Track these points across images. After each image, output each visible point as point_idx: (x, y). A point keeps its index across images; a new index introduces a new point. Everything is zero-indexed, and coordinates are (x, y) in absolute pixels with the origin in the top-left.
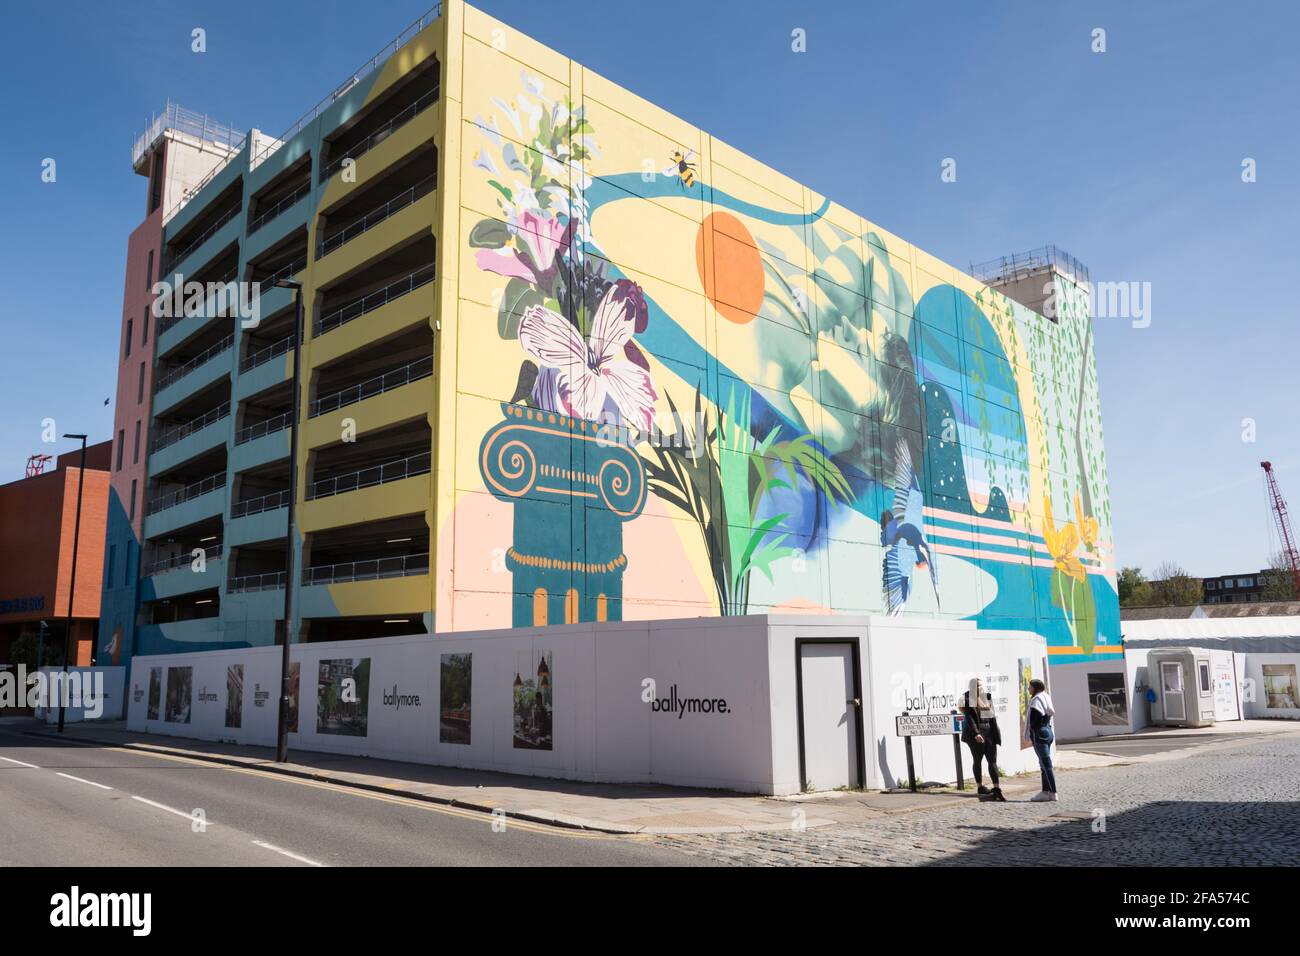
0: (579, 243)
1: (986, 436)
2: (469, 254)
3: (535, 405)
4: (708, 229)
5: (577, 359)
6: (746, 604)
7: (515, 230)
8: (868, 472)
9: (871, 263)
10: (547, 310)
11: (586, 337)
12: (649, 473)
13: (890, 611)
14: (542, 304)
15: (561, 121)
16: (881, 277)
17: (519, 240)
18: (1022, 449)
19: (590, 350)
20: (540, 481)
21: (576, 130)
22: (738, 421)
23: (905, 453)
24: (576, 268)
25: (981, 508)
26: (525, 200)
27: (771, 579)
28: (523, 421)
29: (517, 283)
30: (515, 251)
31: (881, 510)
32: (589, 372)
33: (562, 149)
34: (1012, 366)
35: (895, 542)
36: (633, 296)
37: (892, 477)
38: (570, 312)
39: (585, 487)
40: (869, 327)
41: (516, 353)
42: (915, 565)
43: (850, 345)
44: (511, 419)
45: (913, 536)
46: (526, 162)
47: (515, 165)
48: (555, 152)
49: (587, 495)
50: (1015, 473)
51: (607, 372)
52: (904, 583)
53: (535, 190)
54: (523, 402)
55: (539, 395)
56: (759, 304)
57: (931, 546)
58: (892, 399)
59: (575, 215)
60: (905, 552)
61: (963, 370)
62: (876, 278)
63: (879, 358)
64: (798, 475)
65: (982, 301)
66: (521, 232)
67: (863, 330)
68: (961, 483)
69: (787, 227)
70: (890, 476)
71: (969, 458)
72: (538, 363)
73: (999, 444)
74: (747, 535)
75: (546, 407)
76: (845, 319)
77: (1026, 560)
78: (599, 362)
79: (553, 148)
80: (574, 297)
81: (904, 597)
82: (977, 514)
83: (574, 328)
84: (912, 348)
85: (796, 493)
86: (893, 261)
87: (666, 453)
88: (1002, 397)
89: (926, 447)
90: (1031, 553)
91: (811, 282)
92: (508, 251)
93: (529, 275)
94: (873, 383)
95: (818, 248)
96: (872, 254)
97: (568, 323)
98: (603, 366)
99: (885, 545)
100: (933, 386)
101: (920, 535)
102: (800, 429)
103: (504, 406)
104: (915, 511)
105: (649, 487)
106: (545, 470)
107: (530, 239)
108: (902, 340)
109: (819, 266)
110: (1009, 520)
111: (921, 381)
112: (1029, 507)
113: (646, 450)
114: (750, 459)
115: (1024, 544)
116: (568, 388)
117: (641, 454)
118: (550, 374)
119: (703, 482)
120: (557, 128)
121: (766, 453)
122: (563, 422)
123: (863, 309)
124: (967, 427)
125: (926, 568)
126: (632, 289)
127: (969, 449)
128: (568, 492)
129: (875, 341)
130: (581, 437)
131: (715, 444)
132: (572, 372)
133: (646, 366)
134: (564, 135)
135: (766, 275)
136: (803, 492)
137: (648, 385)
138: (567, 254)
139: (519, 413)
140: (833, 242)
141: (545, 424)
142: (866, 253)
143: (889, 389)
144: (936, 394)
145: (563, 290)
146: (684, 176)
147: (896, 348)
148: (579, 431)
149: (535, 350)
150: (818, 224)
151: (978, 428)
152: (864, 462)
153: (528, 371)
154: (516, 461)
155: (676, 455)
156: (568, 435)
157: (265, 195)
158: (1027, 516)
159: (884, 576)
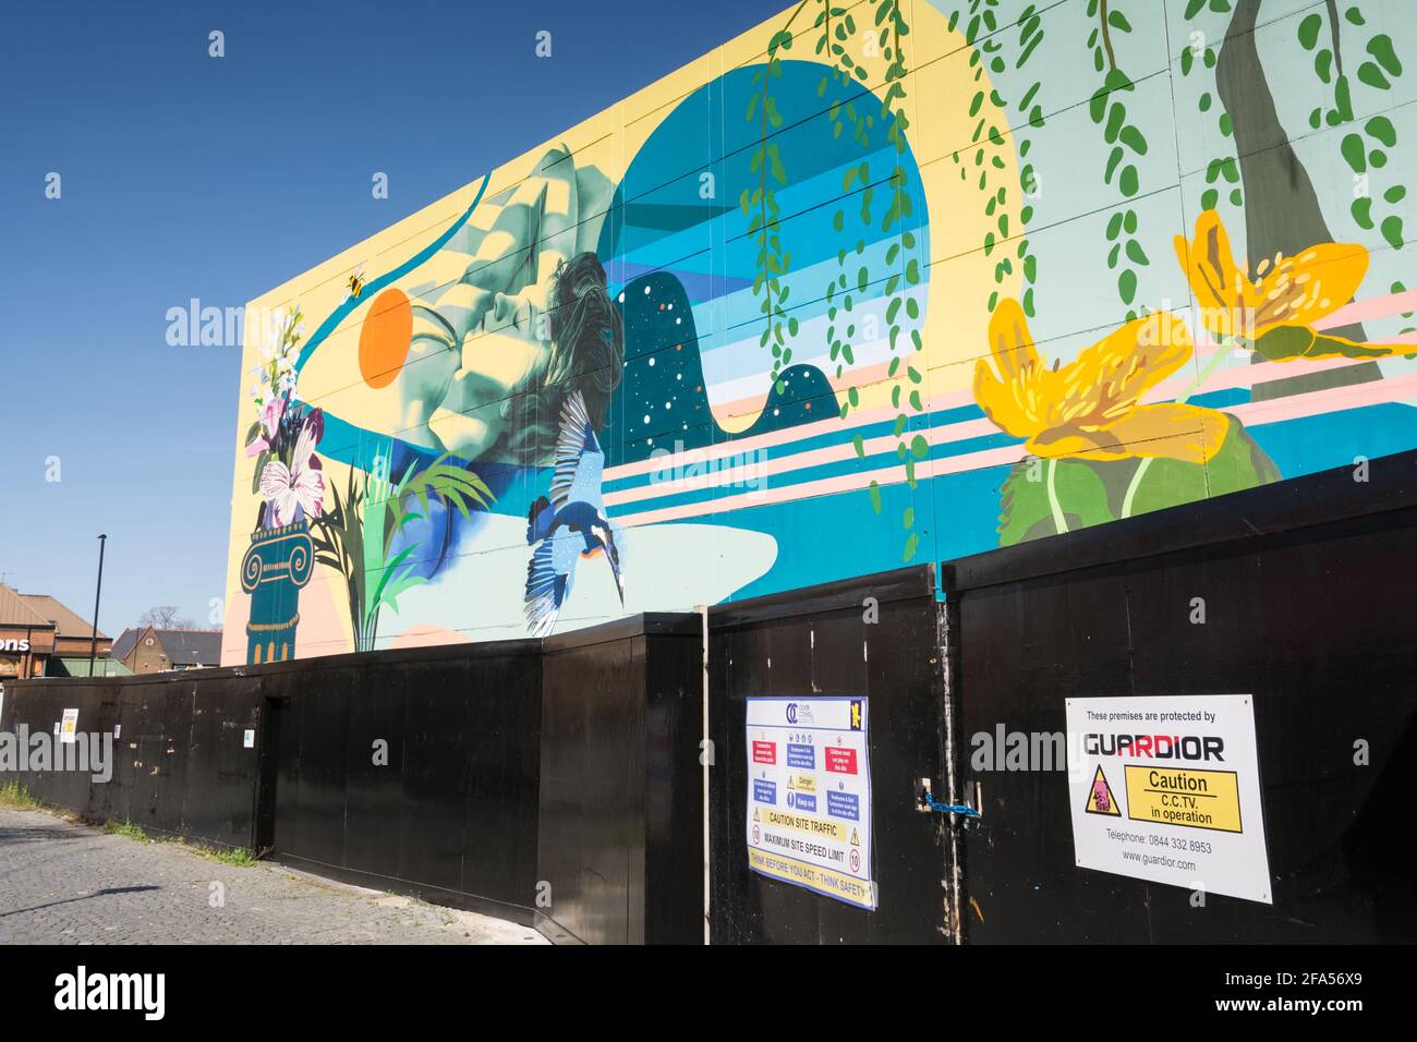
0: (289, 405)
1: (775, 286)
3: (264, 529)
4: (369, 320)
6: (374, 637)
8: (515, 461)
10: (273, 463)
11: (290, 469)
12: (316, 548)
13: (535, 623)
14: (272, 460)
17: (264, 427)
19: (290, 476)
20: (263, 575)
21: (294, 326)
22: (380, 476)
23: (577, 409)
24: (287, 423)
25: (744, 423)
26: (268, 398)
27: (397, 611)
29: (260, 456)
30: (262, 436)
32: (289, 491)
35: (552, 532)
36: (315, 419)
38: (283, 458)
39: (282, 572)
41: (258, 500)
42: (580, 555)
44: (254, 542)
45: (582, 518)
46: (270, 373)
47: (265, 380)
48: (283, 352)
49: (283, 577)
51: (297, 486)
53: (273, 387)
54: (259, 529)
55: (267, 521)
59: (290, 387)
60: (567, 541)
64: (431, 501)
66: (265, 422)
69: (440, 251)
72: (268, 500)
74: (379, 575)
75: (270, 527)
77: (889, 475)
80: (286, 444)
81: (558, 602)
82: (732, 437)
85: (427, 520)
87: (327, 529)
90: (912, 455)
92: (259, 438)
97: (283, 464)
98: (296, 482)
99: (533, 542)
100: (642, 282)
101: (597, 510)
103: (252, 536)
104: (587, 481)
105: (315, 559)
106: (265, 568)
107: (269, 422)
110: (835, 414)
111: (618, 291)
113: (316, 533)
114: (387, 505)
115: (884, 444)
116: (279, 509)
117: (313, 536)
118: (272, 505)
121: (401, 494)
122: (275, 533)
125: (601, 558)
126: (316, 413)
127: (720, 335)
128: (275, 578)
130: (283, 538)
131: (360, 505)
132: (282, 496)
133: (320, 467)
136: (435, 517)
137: (320, 481)
138: (285, 417)
139: (257, 537)
141: (268, 538)
144: (648, 290)
146: (355, 291)
148: (283, 535)
149: (266, 493)
151: (750, 285)
152: (511, 453)
153: (263, 508)
154: (254, 568)
155: (334, 526)
156: (277, 540)
158: (903, 381)
159: (530, 581)
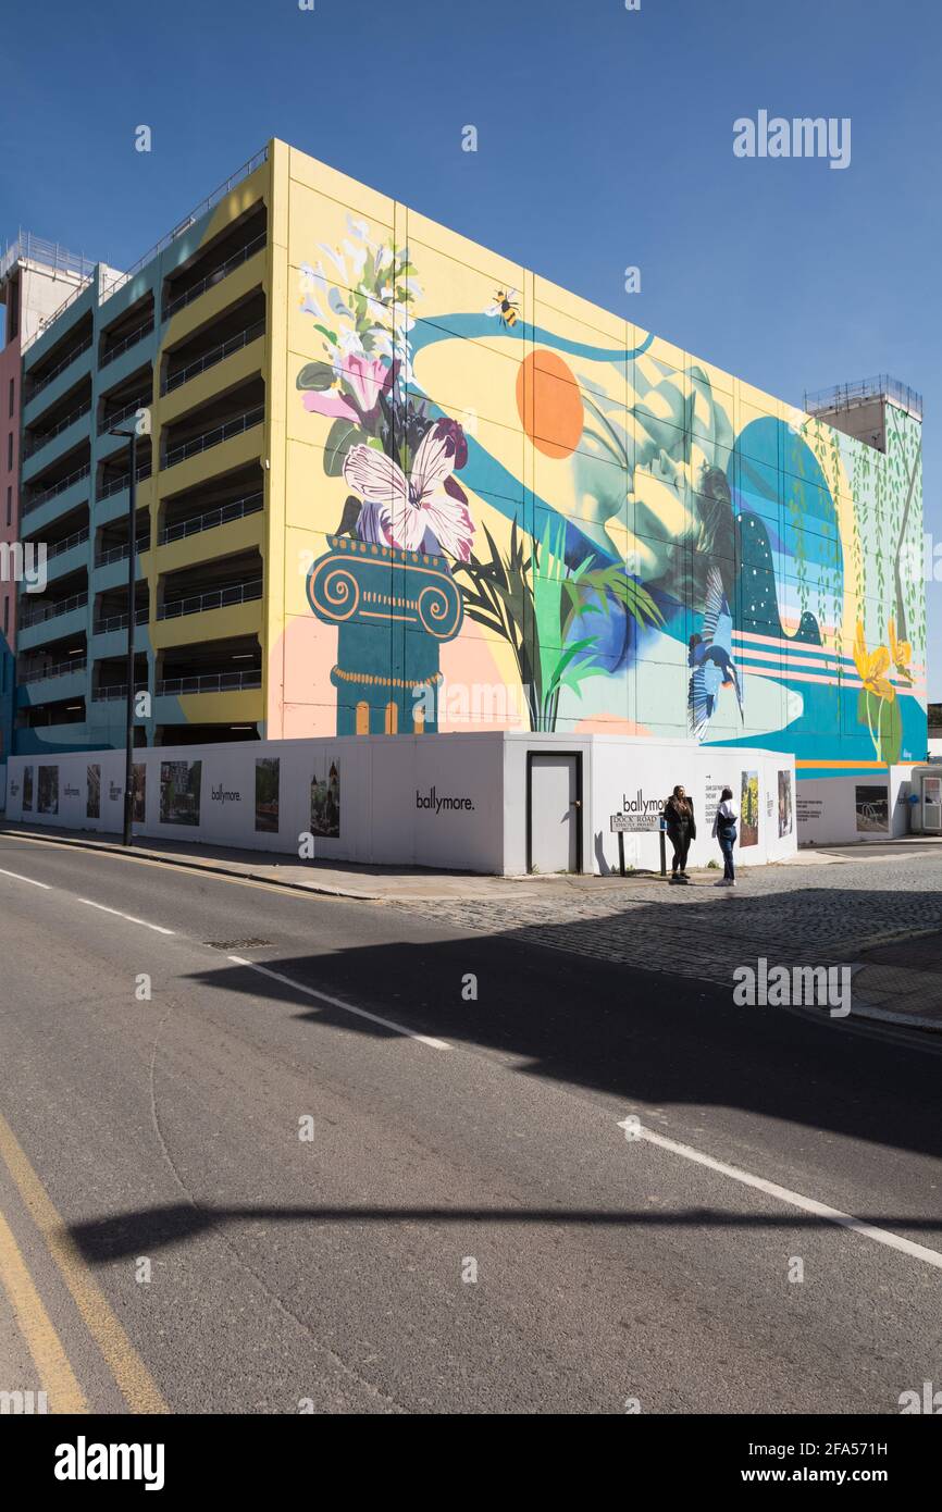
0: (401, 384)
1: (801, 563)
2: (297, 396)
3: (358, 538)
4: (529, 367)
5: (398, 494)
6: (555, 718)
7: (340, 372)
8: (678, 598)
9: (693, 397)
10: (372, 450)
11: (408, 473)
12: (465, 599)
13: (694, 726)
14: (365, 442)
15: (385, 264)
16: (702, 410)
17: (343, 380)
18: (837, 576)
19: (411, 486)
20: (363, 605)
21: (400, 273)
22: (552, 551)
23: (717, 581)
24: (398, 408)
25: (791, 633)
26: (351, 344)
27: (580, 697)
28: (347, 552)
29: (342, 423)
30: (340, 393)
31: (690, 634)
32: (410, 506)
33: (386, 292)
34: (833, 496)
35: (702, 663)
36: (453, 434)
37: (703, 602)
38: (392, 450)
39: (404, 611)
40: (687, 460)
41: (340, 490)
42: (721, 685)
43: (667, 478)
44: (336, 550)
45: (721, 658)
46: (351, 306)
47: (340, 309)
48: (379, 295)
49: (407, 619)
50: (829, 599)
51: (427, 506)
52: (710, 701)
53: (359, 333)
54: (347, 535)
55: (362, 528)
56: (577, 440)
57: (739, 667)
58: (706, 530)
59: (398, 357)
60: (712, 672)
61: (781, 500)
62: (697, 412)
63: (695, 489)
64: (610, 602)
65: (806, 432)
66: (346, 376)
67: (681, 463)
68: (772, 608)
69: (608, 363)
70: (700, 602)
71: (783, 585)
72: (362, 498)
73: (814, 571)
74: (558, 656)
75: (369, 539)
76: (663, 452)
77: (834, 681)
78: (420, 496)
79: (378, 291)
80: (396, 436)
81: (709, 714)
82: (787, 638)
83: (396, 466)
84: (729, 480)
85: (607, 617)
86: (716, 395)
87: (482, 581)
88: (823, 526)
89: (738, 575)
90: (839, 674)
91: (631, 417)
92: (333, 393)
93: (354, 416)
94: (688, 514)
95: (639, 383)
96: (694, 388)
97: (390, 460)
98: (423, 500)
99: (692, 666)
100: (749, 516)
101: (728, 657)
102: (614, 559)
103: (329, 539)
104: (724, 634)
105: (466, 612)
106: (368, 596)
107: (354, 381)
108: (721, 472)
109: (638, 400)
110: (820, 644)
111: (737, 511)
112: (840, 631)
113: (462, 578)
114: (563, 587)
115: (833, 666)
116: (390, 521)
117: (458, 581)
118: (373, 509)
119: (517, 607)
120: (381, 271)
121: (580, 579)
122: (384, 553)
123: (682, 444)
124: (782, 555)
125: (731, 687)
126: (453, 427)
127: (782, 576)
128: (389, 617)
129: (692, 473)
130: (402, 566)
131: (529, 572)
132: (394, 507)
133: (464, 500)
134: (388, 278)
135: (585, 409)
136: (614, 617)
137: (466, 517)
138: (390, 395)
139: (343, 545)
140: (654, 377)
141: (369, 554)
142: (687, 387)
143: (704, 520)
144: (752, 524)
145: (386, 430)
146: (507, 315)
147: (713, 479)
148: (399, 560)
149: (359, 487)
150: (640, 360)
151: (792, 555)
152: (675, 589)
153: (352, 505)
154: (340, 588)
155: (492, 583)
156: (390, 564)
157: (114, 330)
158: (837, 639)
159: (690, 694)
